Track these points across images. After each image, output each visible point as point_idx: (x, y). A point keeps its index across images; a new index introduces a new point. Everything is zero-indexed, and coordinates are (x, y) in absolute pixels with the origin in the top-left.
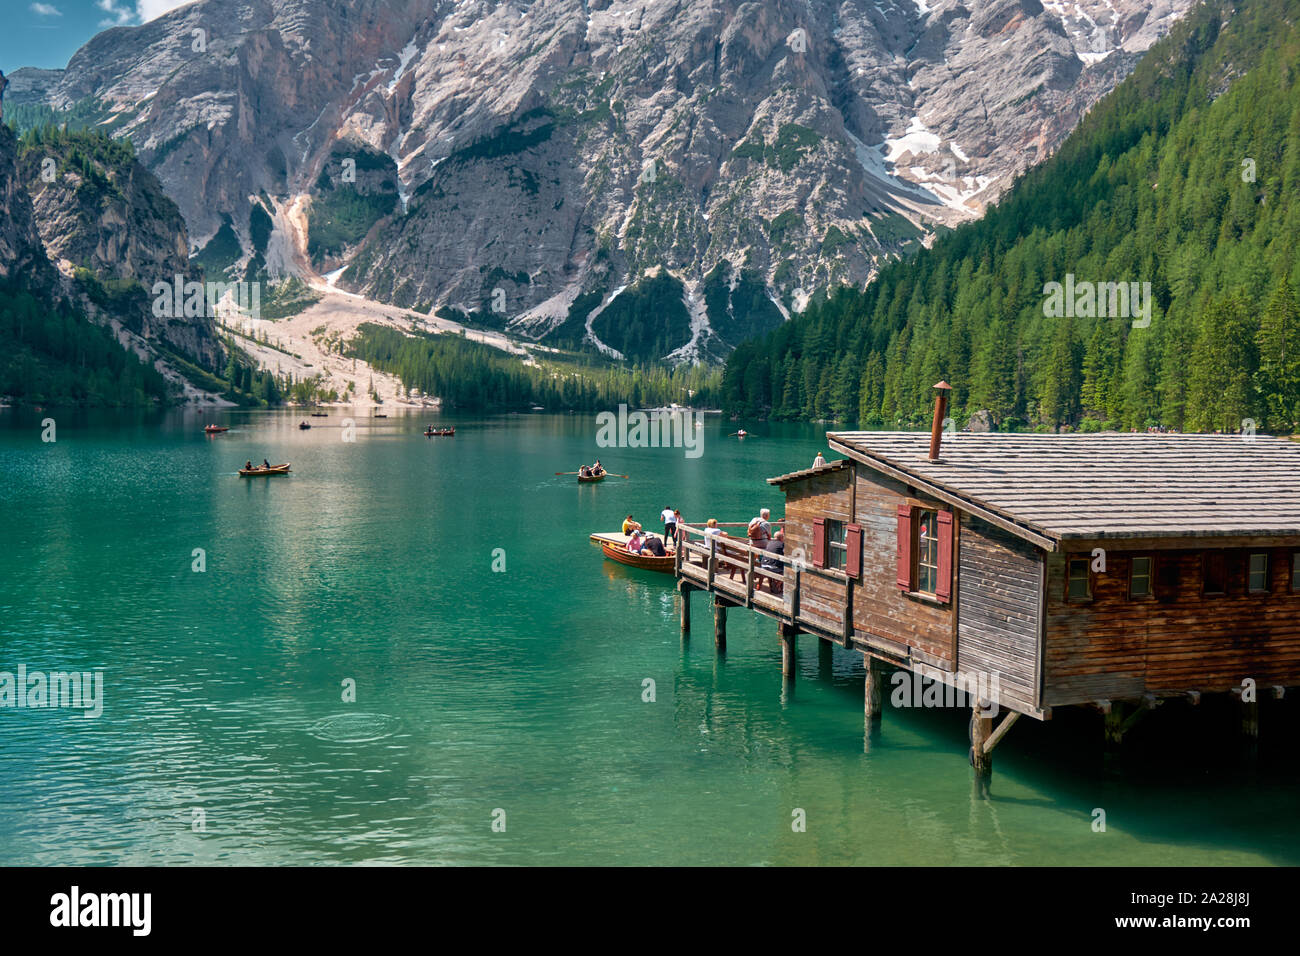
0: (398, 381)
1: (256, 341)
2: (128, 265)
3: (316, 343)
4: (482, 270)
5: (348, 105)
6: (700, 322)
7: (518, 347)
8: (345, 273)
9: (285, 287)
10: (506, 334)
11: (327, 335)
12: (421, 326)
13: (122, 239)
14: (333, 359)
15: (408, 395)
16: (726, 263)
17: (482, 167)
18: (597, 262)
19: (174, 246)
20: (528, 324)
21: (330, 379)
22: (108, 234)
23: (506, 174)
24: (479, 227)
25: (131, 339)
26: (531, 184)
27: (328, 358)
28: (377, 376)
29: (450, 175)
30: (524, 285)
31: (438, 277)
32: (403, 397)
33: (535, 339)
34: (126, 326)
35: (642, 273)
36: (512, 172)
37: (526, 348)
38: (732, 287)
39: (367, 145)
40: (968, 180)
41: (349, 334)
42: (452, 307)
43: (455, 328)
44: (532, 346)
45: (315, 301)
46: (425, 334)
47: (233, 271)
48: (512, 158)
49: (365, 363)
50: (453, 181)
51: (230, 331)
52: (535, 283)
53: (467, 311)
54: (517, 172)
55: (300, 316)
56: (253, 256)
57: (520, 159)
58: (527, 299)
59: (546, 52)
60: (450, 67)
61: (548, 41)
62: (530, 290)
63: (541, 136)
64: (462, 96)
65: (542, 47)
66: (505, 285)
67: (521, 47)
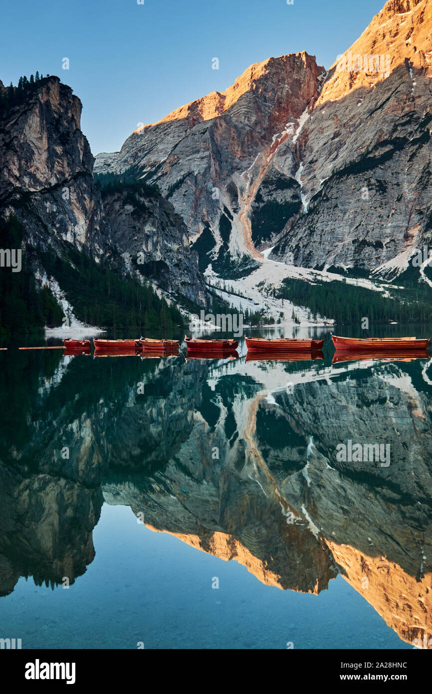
0: (308, 310)
1: (227, 292)
2: (159, 253)
3: (260, 291)
4: (354, 242)
5: (271, 153)
7: (378, 287)
8: (273, 250)
9: (240, 260)
10: (370, 279)
11: (265, 286)
12: (319, 278)
13: (155, 239)
14: (270, 300)
15: (315, 318)
17: (351, 180)
18: (425, 231)
19: (182, 241)
20: (383, 273)
21: (269, 311)
22: (148, 237)
23: (366, 184)
24: (351, 216)
25: (162, 294)
26: (382, 187)
27: (267, 299)
28: (296, 308)
29: (332, 187)
30: (380, 249)
31: (327, 248)
32: (312, 320)
33: (389, 281)
34: (159, 287)
36: (370, 181)
37: (384, 287)
39: (283, 175)
41: (278, 285)
42: (336, 266)
43: (339, 278)
44: (387, 286)
45: (258, 267)
46: (321, 282)
47: (211, 253)
48: (370, 173)
49: (288, 301)
50: (334, 191)
51: (213, 287)
52: (387, 247)
53: (345, 268)
54: (373, 181)
55: (249, 276)
56: (222, 244)
57: (375, 173)
58: (382, 258)
59: (386, 107)
60: (330, 122)
61: (388, 99)
62: (384, 252)
63: (388, 156)
64: (337, 139)
65: (384, 103)
66: (368, 250)
67: (372, 105)
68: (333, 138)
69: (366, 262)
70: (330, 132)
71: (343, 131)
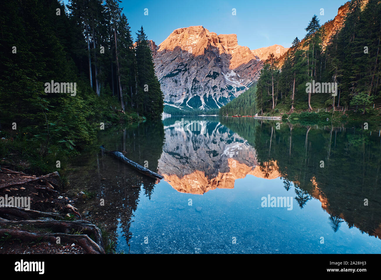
4: (170, 95)
6: (203, 103)
7: (177, 107)
10: (175, 105)
16: (206, 93)
17: (168, 79)
18: (187, 94)
20: (178, 103)
23: (172, 80)
26: (176, 81)
33: (179, 105)
35: (194, 95)
37: (179, 107)
38: (207, 97)
40: (240, 80)
43: (167, 104)
48: (173, 77)
50: (164, 81)
53: (168, 102)
54: (174, 80)
59: (176, 60)
60: (160, 62)
61: (176, 58)
62: (177, 98)
63: (177, 74)
64: (162, 67)
65: (175, 59)
66: (173, 97)
67: (172, 59)
68: (161, 66)
69: (173, 100)
70: (161, 64)
71: (164, 65)
